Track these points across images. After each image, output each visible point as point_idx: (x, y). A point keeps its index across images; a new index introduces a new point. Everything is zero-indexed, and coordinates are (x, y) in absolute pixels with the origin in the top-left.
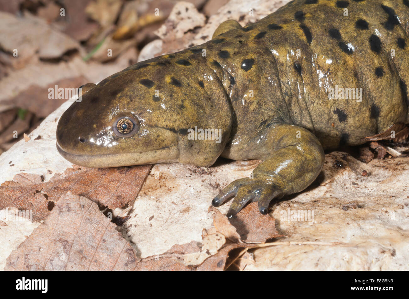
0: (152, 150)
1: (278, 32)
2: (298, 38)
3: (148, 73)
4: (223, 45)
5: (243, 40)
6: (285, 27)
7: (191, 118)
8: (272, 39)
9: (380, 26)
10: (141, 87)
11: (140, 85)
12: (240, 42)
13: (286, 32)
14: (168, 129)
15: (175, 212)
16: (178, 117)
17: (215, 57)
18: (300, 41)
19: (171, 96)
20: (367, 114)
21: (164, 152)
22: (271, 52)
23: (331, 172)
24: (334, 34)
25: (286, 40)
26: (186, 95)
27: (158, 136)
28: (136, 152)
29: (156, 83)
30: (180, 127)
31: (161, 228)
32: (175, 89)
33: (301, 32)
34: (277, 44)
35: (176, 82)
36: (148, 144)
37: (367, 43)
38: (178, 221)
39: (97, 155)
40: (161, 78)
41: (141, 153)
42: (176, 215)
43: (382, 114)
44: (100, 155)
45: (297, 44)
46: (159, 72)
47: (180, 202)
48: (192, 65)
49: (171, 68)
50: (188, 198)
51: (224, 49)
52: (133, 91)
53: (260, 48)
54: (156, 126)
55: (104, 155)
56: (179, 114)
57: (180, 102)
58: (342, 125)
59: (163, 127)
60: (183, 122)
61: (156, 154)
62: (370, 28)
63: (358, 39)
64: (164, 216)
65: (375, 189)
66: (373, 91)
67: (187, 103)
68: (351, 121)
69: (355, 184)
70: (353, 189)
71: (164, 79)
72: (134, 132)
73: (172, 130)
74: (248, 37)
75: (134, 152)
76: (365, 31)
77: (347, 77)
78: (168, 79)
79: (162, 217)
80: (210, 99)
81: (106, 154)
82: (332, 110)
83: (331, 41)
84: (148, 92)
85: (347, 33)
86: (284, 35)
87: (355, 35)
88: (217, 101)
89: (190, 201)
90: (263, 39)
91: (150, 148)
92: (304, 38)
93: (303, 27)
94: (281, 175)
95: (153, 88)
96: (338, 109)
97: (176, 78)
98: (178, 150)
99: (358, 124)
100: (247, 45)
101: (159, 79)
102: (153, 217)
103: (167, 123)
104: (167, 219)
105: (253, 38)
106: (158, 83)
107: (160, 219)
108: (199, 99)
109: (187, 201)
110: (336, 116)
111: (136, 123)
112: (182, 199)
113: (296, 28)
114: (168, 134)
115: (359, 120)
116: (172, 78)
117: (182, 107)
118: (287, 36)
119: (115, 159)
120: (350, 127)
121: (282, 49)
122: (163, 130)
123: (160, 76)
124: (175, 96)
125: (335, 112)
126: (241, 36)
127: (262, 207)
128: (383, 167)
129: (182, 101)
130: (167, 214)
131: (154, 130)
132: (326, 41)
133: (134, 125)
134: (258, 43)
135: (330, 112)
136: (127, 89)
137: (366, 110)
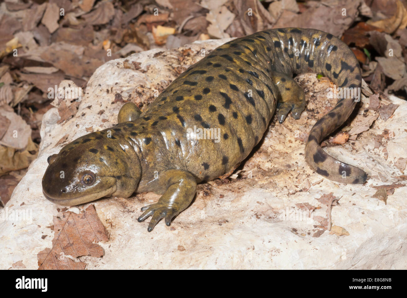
0: (104, 190)
1: (165, 121)
2: (176, 124)
3: (92, 145)
4: (133, 129)
5: (145, 126)
6: (169, 118)
7: (122, 169)
8: (162, 126)
9: (223, 107)
10: (91, 154)
11: (90, 153)
12: (143, 127)
13: (169, 121)
14: (111, 177)
15: (122, 240)
16: (116, 169)
17: (129, 135)
18: (178, 126)
19: (110, 157)
20: (221, 162)
21: (110, 189)
22: (161, 134)
23: (203, 199)
24: (198, 118)
25: (170, 126)
26: (117, 156)
27: (107, 181)
28: (96, 193)
29: (99, 150)
30: (117, 175)
31: (117, 252)
32: (111, 153)
33: (178, 120)
34: (165, 129)
35: (110, 149)
36: (102, 186)
37: (217, 120)
38: (126, 246)
39: (74, 198)
40: (101, 147)
41: (98, 192)
42: (124, 242)
43: (230, 160)
44: (76, 198)
45: (176, 128)
46: (99, 143)
47: (123, 234)
48: (116, 139)
49: (105, 141)
50: (127, 230)
51: (134, 131)
52: (87, 157)
53: (155, 132)
54: (105, 176)
55: (78, 197)
56: (116, 167)
57: (115, 160)
58: (206, 171)
59: (108, 176)
60: (118, 172)
61: (106, 191)
62: (217, 110)
63: (212, 118)
64: (117, 244)
65: (230, 206)
66: (223, 148)
67: (119, 161)
68: (211, 168)
69: (218, 205)
70: (218, 208)
71: (103, 147)
72: (93, 181)
73: (113, 176)
74: (148, 124)
75: (95, 193)
76: (215, 113)
77: (208, 143)
78: (105, 147)
79: (116, 245)
80: (130, 158)
81: (79, 197)
82: (201, 164)
83: (197, 123)
84: (96, 156)
85: (205, 116)
86: (168, 123)
87: (210, 116)
88: (134, 159)
89: (129, 232)
90: (156, 126)
91: (103, 189)
92: (180, 124)
93: (179, 117)
94: (176, 203)
95: (98, 153)
96: (204, 163)
97: (110, 146)
98: (117, 187)
99: (215, 169)
100: (147, 129)
101: (100, 148)
102: (110, 245)
103: (110, 173)
104: (119, 245)
105: (150, 125)
106: (100, 150)
107: (115, 246)
108: (124, 159)
109: (127, 232)
110: (203, 167)
111: (94, 176)
112: (124, 231)
113: (175, 118)
114: (112, 180)
115: (216, 167)
116: (108, 147)
117: (117, 163)
118: (170, 124)
119: (84, 198)
120: (211, 172)
121: (168, 132)
122: (109, 177)
123: (100, 145)
124: (112, 157)
125: (202, 165)
126: (143, 124)
127: (168, 222)
128: (230, 190)
129: (116, 160)
130: (118, 242)
131: (104, 178)
132: (194, 123)
133: (93, 177)
134: (154, 128)
135: (199, 165)
136: (83, 156)
137: (219, 161)
